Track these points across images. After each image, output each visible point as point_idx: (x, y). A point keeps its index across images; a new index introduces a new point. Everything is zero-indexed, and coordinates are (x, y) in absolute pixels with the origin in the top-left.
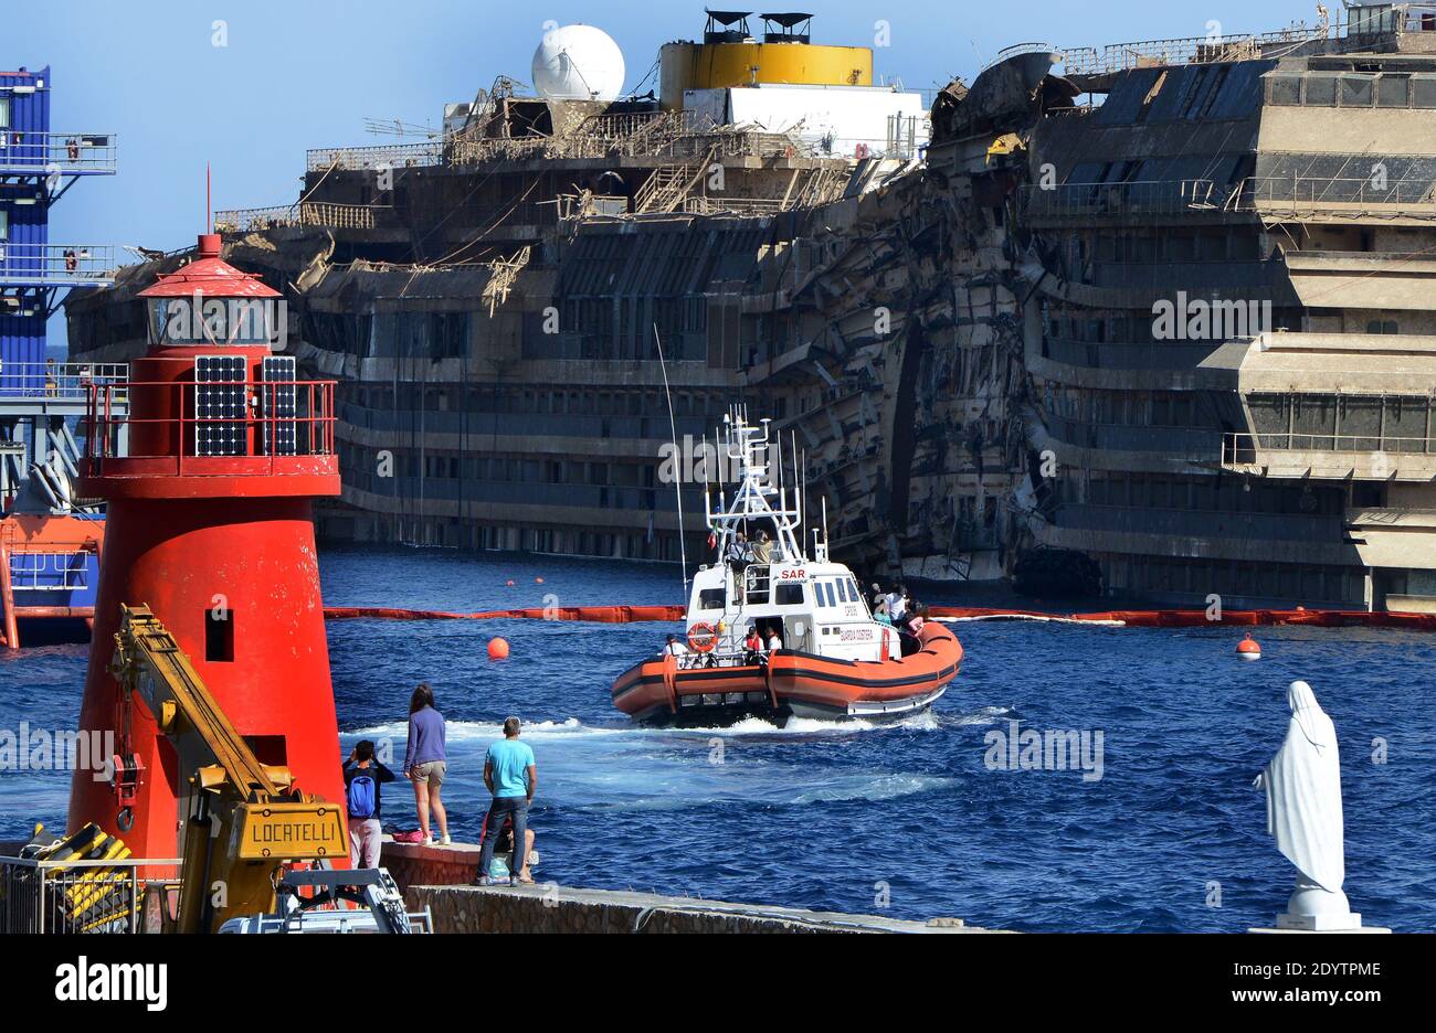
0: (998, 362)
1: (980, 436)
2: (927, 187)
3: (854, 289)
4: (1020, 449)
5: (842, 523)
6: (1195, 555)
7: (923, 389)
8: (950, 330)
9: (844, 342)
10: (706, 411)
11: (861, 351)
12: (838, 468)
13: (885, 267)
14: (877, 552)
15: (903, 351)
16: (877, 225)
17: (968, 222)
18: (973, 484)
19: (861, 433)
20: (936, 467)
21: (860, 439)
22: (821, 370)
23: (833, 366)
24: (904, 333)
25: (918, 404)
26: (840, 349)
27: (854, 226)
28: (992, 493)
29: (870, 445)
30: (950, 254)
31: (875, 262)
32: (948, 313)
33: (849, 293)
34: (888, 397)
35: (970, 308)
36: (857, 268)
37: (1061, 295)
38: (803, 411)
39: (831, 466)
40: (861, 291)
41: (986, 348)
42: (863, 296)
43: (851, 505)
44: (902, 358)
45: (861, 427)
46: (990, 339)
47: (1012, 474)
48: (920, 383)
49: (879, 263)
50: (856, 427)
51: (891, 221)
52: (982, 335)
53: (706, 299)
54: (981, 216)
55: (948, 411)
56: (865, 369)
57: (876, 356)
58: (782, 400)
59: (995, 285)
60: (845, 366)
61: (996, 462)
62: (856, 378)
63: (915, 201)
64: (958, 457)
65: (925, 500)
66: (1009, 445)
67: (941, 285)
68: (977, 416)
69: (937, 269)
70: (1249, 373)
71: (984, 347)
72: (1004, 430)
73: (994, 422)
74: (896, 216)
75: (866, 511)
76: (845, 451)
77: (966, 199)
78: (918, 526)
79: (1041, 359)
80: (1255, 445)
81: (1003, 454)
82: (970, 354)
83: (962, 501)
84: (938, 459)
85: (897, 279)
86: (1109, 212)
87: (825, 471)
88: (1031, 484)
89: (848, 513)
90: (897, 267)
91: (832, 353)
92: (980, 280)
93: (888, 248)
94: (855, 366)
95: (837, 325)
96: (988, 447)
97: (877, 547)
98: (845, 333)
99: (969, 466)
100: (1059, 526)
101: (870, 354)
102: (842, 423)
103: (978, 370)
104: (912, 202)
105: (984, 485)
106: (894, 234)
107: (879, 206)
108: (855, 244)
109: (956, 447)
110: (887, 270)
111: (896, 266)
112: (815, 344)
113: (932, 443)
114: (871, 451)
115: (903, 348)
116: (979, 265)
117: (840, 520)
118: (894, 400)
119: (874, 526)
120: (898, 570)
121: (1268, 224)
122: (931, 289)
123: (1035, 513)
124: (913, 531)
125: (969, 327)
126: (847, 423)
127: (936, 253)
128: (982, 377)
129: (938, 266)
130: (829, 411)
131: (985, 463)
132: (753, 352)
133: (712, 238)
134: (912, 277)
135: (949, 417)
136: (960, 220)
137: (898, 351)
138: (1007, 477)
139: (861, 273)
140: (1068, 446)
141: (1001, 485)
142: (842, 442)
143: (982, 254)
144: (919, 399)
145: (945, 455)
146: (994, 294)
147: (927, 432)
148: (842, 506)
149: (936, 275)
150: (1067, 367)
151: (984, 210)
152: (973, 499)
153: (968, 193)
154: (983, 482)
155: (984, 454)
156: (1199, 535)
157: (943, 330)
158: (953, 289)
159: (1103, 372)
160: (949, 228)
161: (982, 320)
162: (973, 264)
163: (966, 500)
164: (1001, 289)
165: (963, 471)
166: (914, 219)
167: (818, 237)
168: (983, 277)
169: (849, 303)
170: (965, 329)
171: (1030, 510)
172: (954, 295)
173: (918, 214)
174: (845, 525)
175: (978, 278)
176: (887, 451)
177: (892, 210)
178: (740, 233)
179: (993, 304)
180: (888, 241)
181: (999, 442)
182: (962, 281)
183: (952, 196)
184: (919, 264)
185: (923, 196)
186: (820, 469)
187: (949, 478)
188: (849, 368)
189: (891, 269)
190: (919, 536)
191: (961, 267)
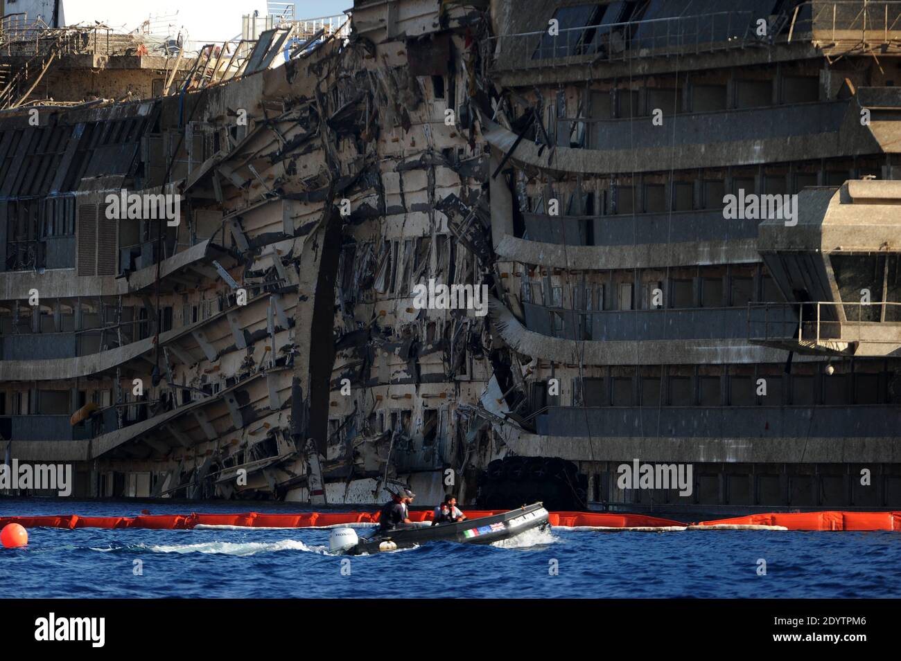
0: (438, 254)
1: (416, 340)
2: (347, 58)
3: (260, 178)
4: (467, 352)
5: (244, 446)
6: (731, 460)
7: (344, 290)
8: (376, 221)
9: (247, 238)
10: (77, 326)
11: (269, 249)
12: (239, 384)
13: (296, 152)
14: (289, 478)
15: (321, 246)
16: (287, 104)
17: (401, 95)
18: (408, 396)
19: (269, 342)
20: (362, 379)
21: (268, 349)
22: (221, 271)
23: (234, 267)
24: (321, 227)
25: (336, 308)
26: (242, 247)
27: (259, 106)
28: (432, 405)
29: (279, 356)
30: (376, 133)
31: (285, 146)
32: (373, 201)
33: (253, 182)
34: (304, 299)
35: (402, 195)
36: (264, 153)
37: (543, 162)
38: (195, 320)
39: (230, 381)
40: (269, 178)
41: (422, 241)
42: (270, 185)
43: (255, 426)
44: (320, 254)
45: (269, 335)
46: (427, 229)
47: (458, 383)
48: (339, 283)
49: (289, 147)
50: (263, 335)
51: (303, 99)
52: (416, 225)
53: (74, 198)
54: (416, 87)
55: (374, 315)
56: (274, 270)
57: (286, 253)
58: (169, 311)
59: (433, 167)
60: (250, 266)
61: (439, 370)
62: (261, 280)
63: (332, 75)
64: (389, 365)
65: (347, 417)
66: (454, 350)
67: (365, 170)
68: (412, 318)
69: (360, 152)
70: (834, 229)
71: (420, 239)
72: (446, 334)
73: (434, 324)
74: (309, 94)
75: (275, 431)
76: (249, 363)
77: (398, 68)
78: (339, 446)
79: (515, 239)
80: (840, 317)
81: (446, 360)
82: (402, 248)
83: (394, 415)
84: (363, 369)
85: (312, 165)
86: (610, 60)
87: (223, 387)
88: (498, 388)
89: (253, 434)
90: (311, 152)
91: (232, 253)
92: (415, 161)
93: (300, 130)
94: (262, 265)
95: (239, 220)
96: (428, 352)
97: (289, 473)
98: (247, 229)
99: (404, 375)
100: (541, 435)
101: (279, 252)
102: (246, 332)
103: (412, 264)
104: (327, 77)
105: (423, 396)
106: (307, 114)
107: (290, 83)
108: (260, 126)
109: (386, 354)
110: (299, 155)
111: (310, 150)
112: (214, 242)
113: (354, 351)
114: (280, 362)
115: (321, 242)
116: (413, 144)
117: (242, 442)
118: (311, 302)
119: (285, 449)
120: (322, 496)
121: (832, 58)
122: (352, 175)
123: (510, 420)
124: (334, 452)
125: (401, 217)
126: (252, 331)
127: (358, 134)
128: (419, 272)
129: (360, 149)
130: (230, 318)
131: (424, 371)
132: (134, 255)
133: (79, 131)
134: (330, 160)
135: (376, 321)
136: (389, 92)
137: (315, 246)
138: (451, 386)
139: (269, 159)
140: (553, 339)
141: (443, 395)
142: (244, 353)
143: (417, 132)
144: (338, 302)
145: (371, 363)
146: (432, 177)
147: (348, 339)
148: (245, 426)
149: (359, 159)
150: (550, 246)
151: (420, 79)
152: (408, 413)
153: (402, 61)
154: (421, 393)
155: (422, 361)
156: (736, 436)
157: (367, 221)
158: (379, 174)
159: (599, 249)
160: (376, 103)
161: (417, 208)
162: (405, 145)
163: (399, 415)
164: (441, 171)
165: (395, 382)
166: (331, 95)
167: (212, 122)
168: (418, 158)
169: (253, 194)
170: (394, 220)
171: (503, 416)
172: (380, 181)
173: (336, 89)
174: (248, 448)
175: (411, 159)
176: (304, 360)
177: (306, 85)
178: (113, 123)
179: (431, 189)
180: (301, 121)
181: (442, 346)
182: (393, 164)
183: (382, 65)
184: (337, 146)
185: (341, 69)
186: (217, 385)
187: (376, 390)
188: (254, 268)
189: (304, 153)
190: (340, 458)
191: (389, 147)
